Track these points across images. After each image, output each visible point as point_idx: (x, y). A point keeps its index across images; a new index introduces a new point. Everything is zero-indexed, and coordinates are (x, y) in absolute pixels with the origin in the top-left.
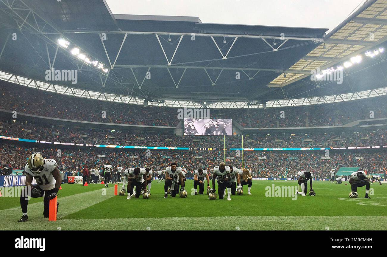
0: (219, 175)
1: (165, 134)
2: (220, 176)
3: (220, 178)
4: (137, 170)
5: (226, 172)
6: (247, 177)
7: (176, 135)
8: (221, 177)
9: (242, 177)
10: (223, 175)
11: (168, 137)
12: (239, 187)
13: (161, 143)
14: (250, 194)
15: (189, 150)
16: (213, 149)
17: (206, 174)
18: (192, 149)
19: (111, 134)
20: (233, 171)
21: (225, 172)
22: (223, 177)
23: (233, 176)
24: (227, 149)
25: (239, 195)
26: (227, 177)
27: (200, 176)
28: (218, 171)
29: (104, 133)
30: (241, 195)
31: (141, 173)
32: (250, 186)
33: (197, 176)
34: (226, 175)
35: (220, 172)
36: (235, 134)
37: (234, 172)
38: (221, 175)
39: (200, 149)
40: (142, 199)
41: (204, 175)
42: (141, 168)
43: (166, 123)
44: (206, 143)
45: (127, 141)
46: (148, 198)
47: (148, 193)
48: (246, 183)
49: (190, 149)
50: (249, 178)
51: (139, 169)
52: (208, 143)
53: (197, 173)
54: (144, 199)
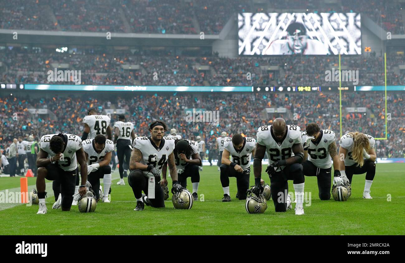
0: (272, 150)
1: (192, 54)
2: (275, 153)
3: (275, 158)
4: (58, 139)
5: (291, 141)
6: (361, 155)
7: (220, 55)
8: (278, 154)
9: (349, 154)
10: (283, 150)
11: (198, 61)
12: (338, 179)
13: (181, 77)
14: (368, 196)
15: (251, 93)
16: (314, 89)
17: (252, 147)
18: (259, 89)
19: (59, 58)
20: (323, 139)
21: (286, 141)
22: (281, 155)
23: (322, 152)
24: (347, 88)
25: (339, 200)
26: (293, 154)
27: (237, 154)
28: (268, 138)
29: (42, 55)
30: (342, 200)
31: (70, 147)
32: (370, 177)
33: (229, 153)
34: (289, 149)
35: (272, 143)
36: (369, 49)
37: (326, 141)
38: (277, 150)
39: (281, 89)
40: (77, 212)
41: (248, 150)
42: (68, 135)
43: (193, 27)
44: (295, 73)
45: (98, 75)
46: (90, 211)
47: (90, 198)
48: (359, 171)
49: (255, 89)
50: (369, 156)
51: (65, 139)
52: (300, 73)
53: (228, 147)
54: (82, 215)
